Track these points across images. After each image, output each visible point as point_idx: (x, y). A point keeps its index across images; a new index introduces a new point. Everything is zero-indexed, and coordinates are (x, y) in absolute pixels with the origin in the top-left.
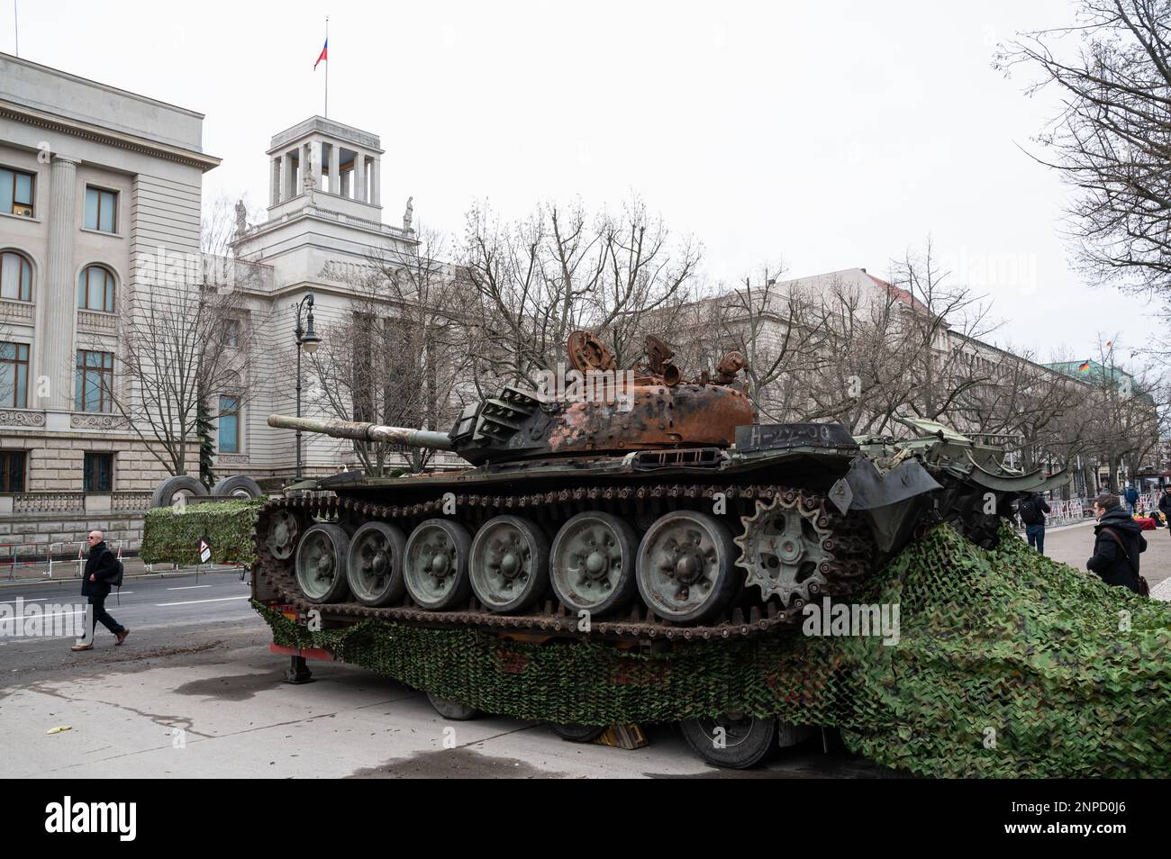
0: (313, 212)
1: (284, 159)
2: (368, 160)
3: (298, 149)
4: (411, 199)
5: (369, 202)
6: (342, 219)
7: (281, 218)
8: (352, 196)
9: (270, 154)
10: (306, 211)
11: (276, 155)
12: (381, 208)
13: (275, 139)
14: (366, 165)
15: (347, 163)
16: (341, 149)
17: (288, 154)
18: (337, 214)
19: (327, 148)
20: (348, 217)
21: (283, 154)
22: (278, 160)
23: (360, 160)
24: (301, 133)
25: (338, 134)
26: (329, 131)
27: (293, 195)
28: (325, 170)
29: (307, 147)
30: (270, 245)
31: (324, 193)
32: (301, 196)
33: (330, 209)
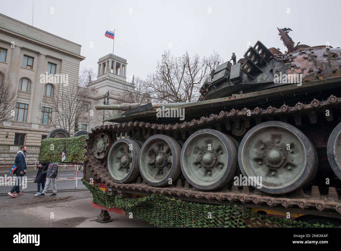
0: (109, 78)
1: (102, 64)
2: (123, 66)
3: (105, 62)
4: (134, 76)
5: (123, 76)
6: (116, 80)
7: (100, 79)
8: (119, 74)
9: (98, 63)
10: (106, 77)
11: (100, 63)
12: (126, 78)
13: (100, 59)
14: (123, 67)
15: (118, 66)
16: (116, 62)
17: (103, 63)
18: (115, 79)
19: (113, 62)
20: (117, 79)
21: (101, 63)
22: (100, 65)
23: (121, 65)
24: (106, 58)
25: (116, 58)
26: (114, 58)
27: (104, 74)
28: (112, 68)
29: (108, 61)
30: (96, 86)
31: (112, 73)
32: (106, 74)
33: (113, 77)
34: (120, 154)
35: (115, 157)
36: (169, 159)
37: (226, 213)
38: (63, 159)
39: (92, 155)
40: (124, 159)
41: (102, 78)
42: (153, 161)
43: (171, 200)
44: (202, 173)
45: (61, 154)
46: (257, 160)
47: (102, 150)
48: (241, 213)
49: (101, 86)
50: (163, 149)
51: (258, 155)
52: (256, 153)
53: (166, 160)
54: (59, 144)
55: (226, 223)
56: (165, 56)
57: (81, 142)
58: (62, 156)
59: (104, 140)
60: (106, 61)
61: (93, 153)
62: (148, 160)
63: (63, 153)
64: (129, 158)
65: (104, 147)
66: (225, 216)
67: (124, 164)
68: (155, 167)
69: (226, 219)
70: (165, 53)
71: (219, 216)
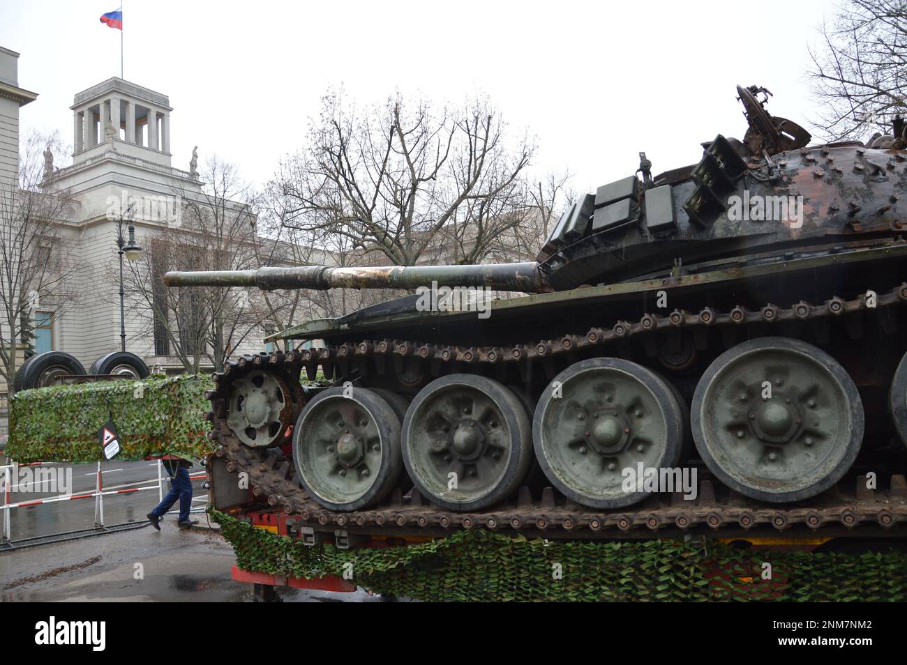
0: (114, 156)
1: (86, 114)
2: (159, 116)
3: (98, 105)
4: (196, 148)
5: (160, 150)
6: (139, 163)
7: (85, 162)
8: (145, 144)
9: (73, 109)
10: (107, 156)
11: (79, 110)
12: (170, 155)
13: (79, 97)
14: (157, 120)
15: (142, 118)
16: (136, 105)
17: (90, 109)
18: (135, 159)
19: (124, 104)
20: (143, 161)
21: (85, 109)
22: (81, 114)
23: (153, 115)
24: (102, 91)
25: (133, 92)
26: (126, 90)
27: (94, 144)
28: (123, 124)
29: (108, 103)
30: (76, 184)
31: (122, 142)
32: (102, 144)
33: (128, 154)
34: (327, 430)
35: (315, 439)
36: (492, 437)
37: (662, 556)
38: (111, 450)
39: (230, 436)
40: (346, 444)
41: (92, 159)
42: (443, 444)
43: (516, 541)
44: (594, 468)
45: (99, 435)
46: (732, 428)
47: (266, 420)
48: (702, 552)
49: (92, 184)
50: (469, 412)
51: (736, 417)
52: (732, 411)
53: (484, 441)
54: (84, 406)
55: (662, 578)
56: (329, 100)
57: (169, 397)
58: (105, 442)
59: (265, 392)
60: (101, 102)
61: (231, 431)
62: (427, 442)
63: (107, 434)
64: (361, 440)
65: (272, 414)
66: (660, 565)
67: (349, 457)
68: (449, 461)
69: (662, 570)
70: (330, 90)
71: (644, 567)
